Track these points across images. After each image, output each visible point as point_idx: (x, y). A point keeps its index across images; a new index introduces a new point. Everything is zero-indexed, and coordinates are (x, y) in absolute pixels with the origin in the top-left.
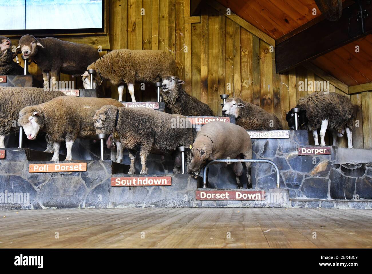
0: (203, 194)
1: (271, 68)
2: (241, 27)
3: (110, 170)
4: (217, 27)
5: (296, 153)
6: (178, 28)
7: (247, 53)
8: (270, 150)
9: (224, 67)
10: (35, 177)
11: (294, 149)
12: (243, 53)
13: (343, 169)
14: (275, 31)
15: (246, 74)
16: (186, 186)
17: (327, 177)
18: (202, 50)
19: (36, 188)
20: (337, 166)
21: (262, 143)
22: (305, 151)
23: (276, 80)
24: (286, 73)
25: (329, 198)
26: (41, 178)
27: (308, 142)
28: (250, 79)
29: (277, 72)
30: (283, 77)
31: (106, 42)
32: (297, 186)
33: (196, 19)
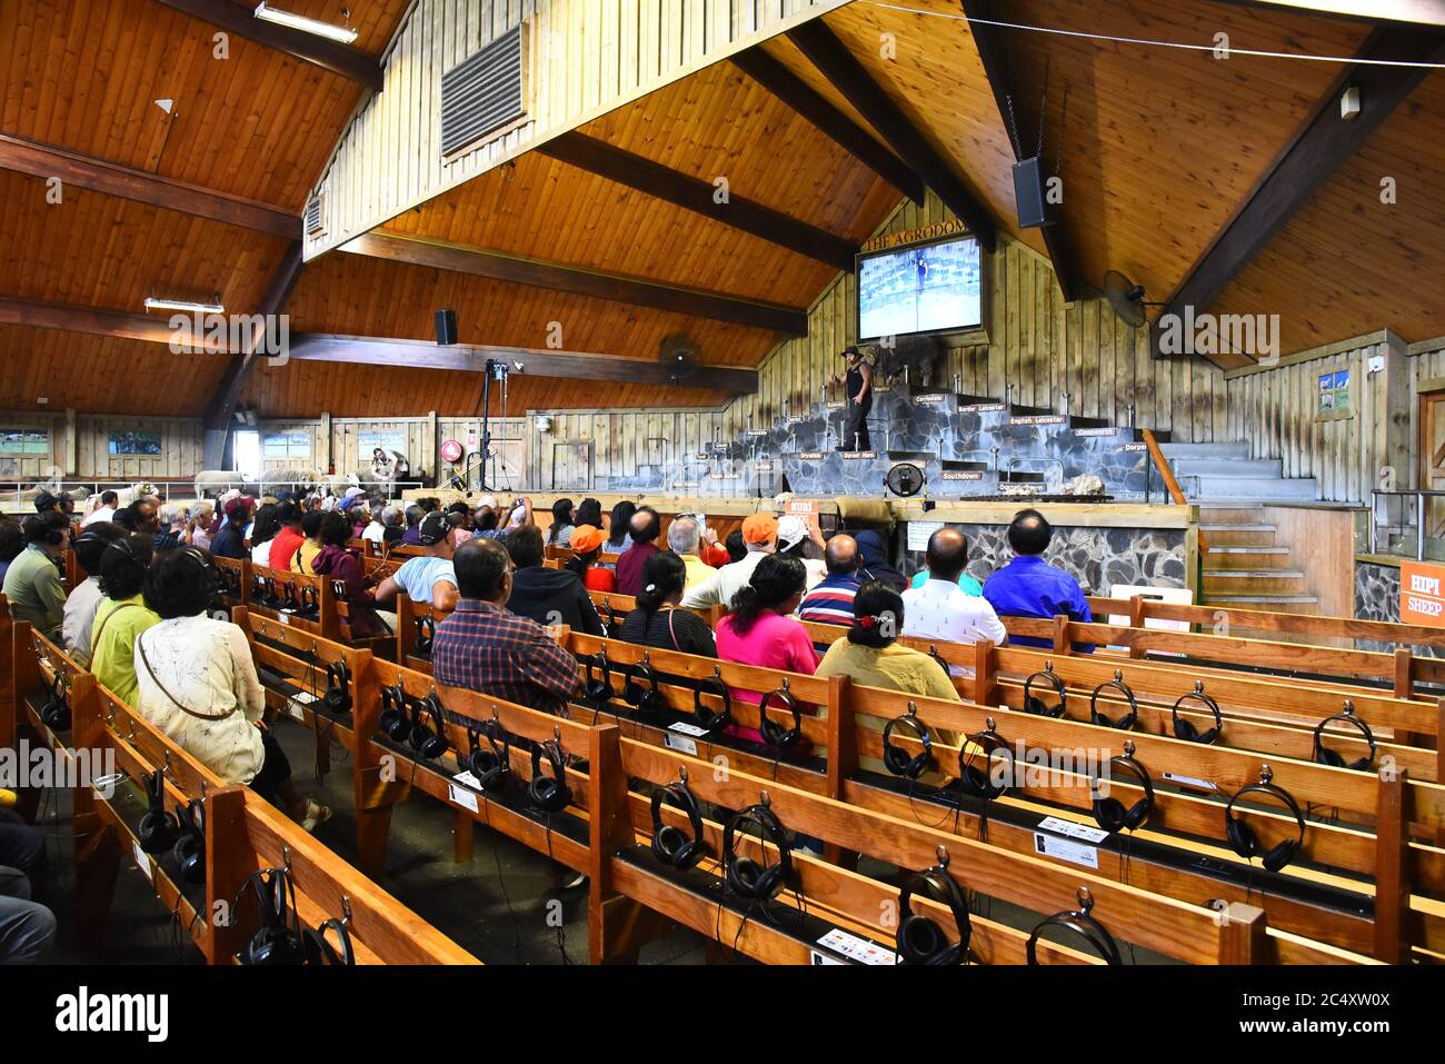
1: (1146, 354)
5: (1121, 449)
6: (1053, 315)
7: (1121, 339)
8: (1099, 447)
9: (1099, 355)
11: (1119, 446)
12: (1118, 339)
16: (991, 480)
18: (1077, 338)
21: (1092, 440)
22: (1129, 447)
24: (1161, 359)
27: (1132, 438)
28: (1125, 366)
29: (1151, 358)
31: (986, 336)
32: (1121, 481)
33: (1070, 305)
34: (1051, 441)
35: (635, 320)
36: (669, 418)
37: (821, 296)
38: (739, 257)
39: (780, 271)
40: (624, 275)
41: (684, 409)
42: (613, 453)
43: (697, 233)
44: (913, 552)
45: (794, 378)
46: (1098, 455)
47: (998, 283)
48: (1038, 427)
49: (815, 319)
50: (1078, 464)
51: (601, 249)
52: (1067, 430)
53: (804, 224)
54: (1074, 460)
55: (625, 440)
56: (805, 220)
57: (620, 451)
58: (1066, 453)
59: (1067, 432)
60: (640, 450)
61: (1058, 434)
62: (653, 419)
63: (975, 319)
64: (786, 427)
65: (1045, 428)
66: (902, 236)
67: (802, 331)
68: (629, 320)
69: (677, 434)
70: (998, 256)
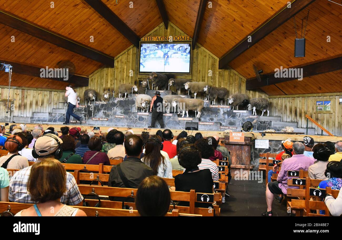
0: (222, 127)
1: (245, 88)
2: (235, 74)
3: (198, 120)
4: (227, 73)
5: (248, 117)
6: (214, 73)
7: (237, 83)
8: (241, 116)
9: (229, 87)
10: (179, 121)
11: (248, 116)
12: (236, 83)
13: (260, 122)
14: (246, 76)
15: (236, 89)
16: (217, 125)
17: (256, 124)
18: (222, 81)
19: (180, 124)
20: (259, 121)
21: (239, 114)
22: (251, 117)
23: (246, 92)
24: (250, 90)
25: (256, 130)
26: (181, 121)
28: (237, 91)
29: (246, 89)
30: (248, 91)
31: (190, 77)
33: (221, 70)
34: (224, 113)
35: (53, 52)
36: (47, 93)
37: (121, 54)
38: (102, 35)
39: (113, 43)
40: (59, 34)
41: (54, 90)
42: (22, 106)
43: (94, 24)
44: (257, 148)
45: (107, 82)
46: (241, 119)
47: (195, 60)
48: (220, 108)
49: (118, 62)
50: (234, 121)
51: (56, 23)
52: (230, 110)
53: (129, 27)
54: (232, 120)
55: (28, 101)
56: (129, 26)
57: (25, 106)
58: (230, 117)
59: (230, 111)
60: (34, 106)
61: (227, 111)
62: (40, 93)
63: (187, 70)
64: (116, 102)
65: (222, 109)
66: (159, 38)
67: (112, 66)
68: (50, 52)
69: (50, 100)
70: (195, 50)
